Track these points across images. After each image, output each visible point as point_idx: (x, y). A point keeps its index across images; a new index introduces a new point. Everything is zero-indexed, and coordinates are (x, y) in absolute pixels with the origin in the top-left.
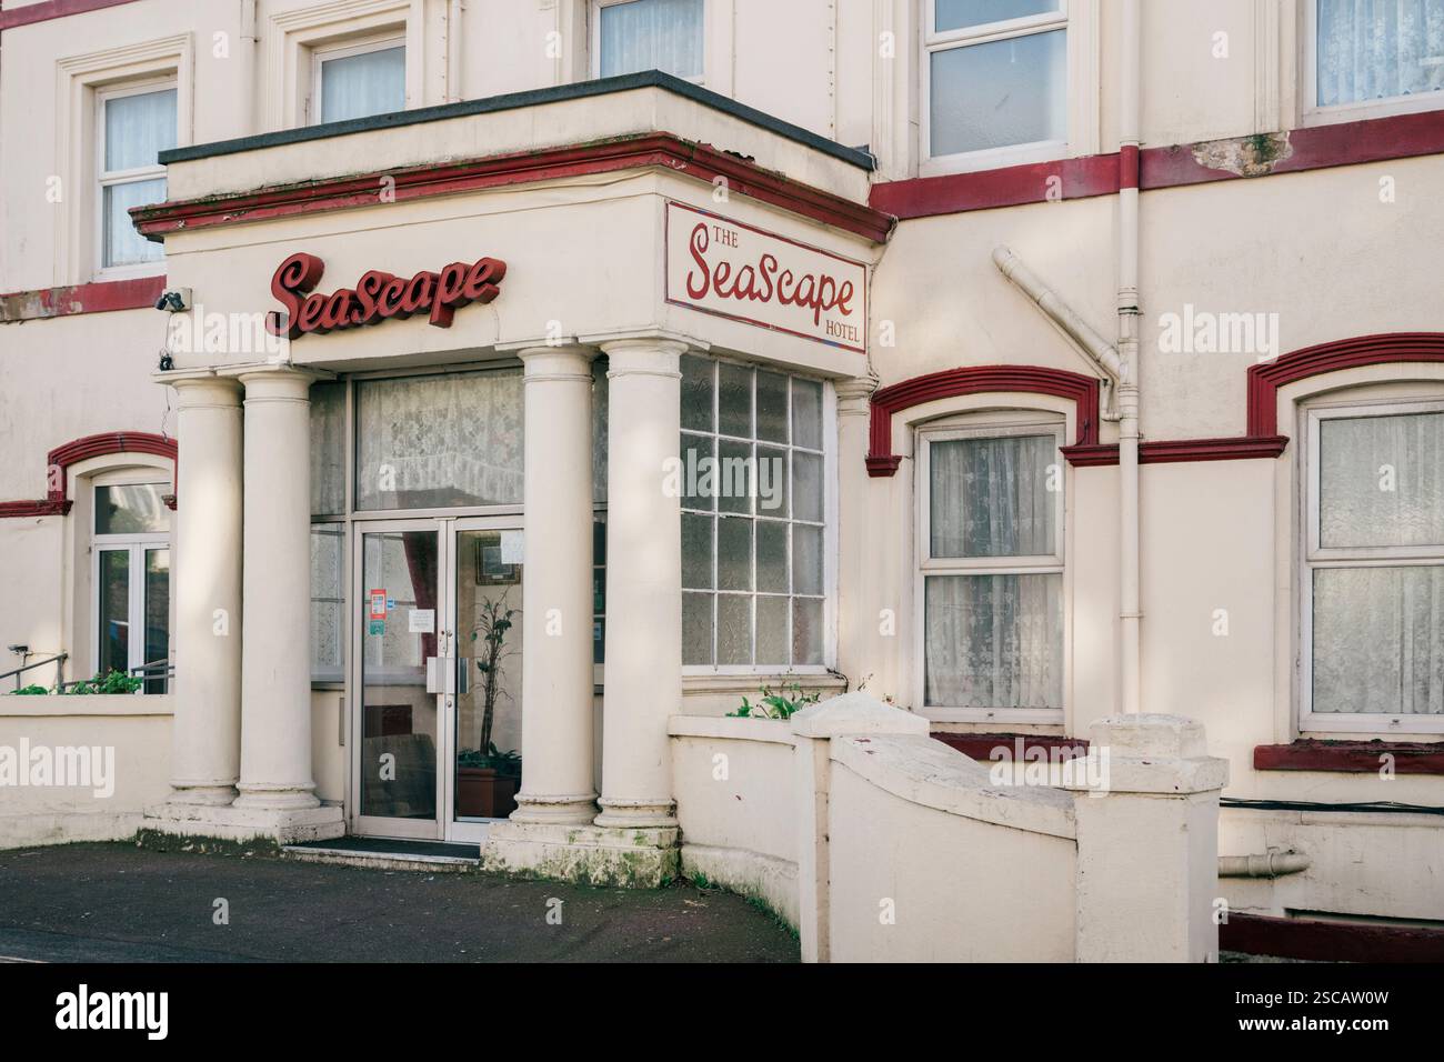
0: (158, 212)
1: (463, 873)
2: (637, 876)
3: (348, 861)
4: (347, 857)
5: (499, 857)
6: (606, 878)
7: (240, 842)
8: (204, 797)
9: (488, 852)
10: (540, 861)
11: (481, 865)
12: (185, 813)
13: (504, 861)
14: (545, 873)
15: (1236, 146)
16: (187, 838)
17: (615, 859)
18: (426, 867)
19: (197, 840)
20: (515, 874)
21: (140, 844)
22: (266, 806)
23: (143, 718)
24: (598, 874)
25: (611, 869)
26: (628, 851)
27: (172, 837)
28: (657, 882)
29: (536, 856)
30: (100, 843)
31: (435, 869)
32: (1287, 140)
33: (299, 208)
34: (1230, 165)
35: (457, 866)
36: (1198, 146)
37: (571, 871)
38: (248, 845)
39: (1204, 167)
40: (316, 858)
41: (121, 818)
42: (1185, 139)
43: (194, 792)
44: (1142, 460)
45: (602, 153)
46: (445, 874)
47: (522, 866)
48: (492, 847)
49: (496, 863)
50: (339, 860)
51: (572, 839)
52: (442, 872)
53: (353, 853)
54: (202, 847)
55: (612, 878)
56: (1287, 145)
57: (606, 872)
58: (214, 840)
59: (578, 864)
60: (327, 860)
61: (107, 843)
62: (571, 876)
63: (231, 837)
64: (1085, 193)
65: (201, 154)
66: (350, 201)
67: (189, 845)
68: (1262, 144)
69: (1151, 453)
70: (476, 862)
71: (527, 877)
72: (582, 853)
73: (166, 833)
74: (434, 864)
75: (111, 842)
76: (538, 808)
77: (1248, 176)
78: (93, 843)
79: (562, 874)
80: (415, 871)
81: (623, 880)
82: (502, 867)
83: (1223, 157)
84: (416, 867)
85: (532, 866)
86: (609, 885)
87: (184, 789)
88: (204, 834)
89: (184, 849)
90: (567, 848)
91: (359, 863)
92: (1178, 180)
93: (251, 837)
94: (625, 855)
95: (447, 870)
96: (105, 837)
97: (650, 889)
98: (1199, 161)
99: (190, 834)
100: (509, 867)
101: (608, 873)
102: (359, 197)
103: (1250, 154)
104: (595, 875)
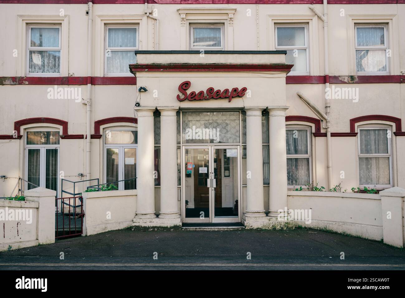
0: (140, 66)
1: (240, 230)
2: (289, 227)
3: (205, 230)
4: (204, 229)
5: (251, 225)
6: (280, 228)
7: (169, 227)
8: (151, 216)
9: (247, 225)
10: (262, 226)
11: (245, 228)
12: (148, 220)
13: (252, 226)
14: (264, 228)
15: (347, 77)
16: (150, 227)
17: (283, 224)
18: (229, 229)
19: (154, 227)
20: (255, 229)
21: (133, 230)
22: (174, 217)
23: (126, 197)
24: (278, 227)
25: (282, 226)
26: (286, 222)
27: (145, 227)
28: (294, 228)
29: (261, 225)
30: (116, 230)
31: (231, 230)
32: (357, 77)
33: (186, 70)
34: (346, 80)
35: (238, 229)
36: (339, 76)
37: (271, 228)
38: (171, 228)
39: (341, 81)
40: (194, 230)
41: (121, 223)
42: (337, 75)
43: (148, 215)
44: (331, 136)
45: (277, 67)
46: (235, 231)
47: (257, 227)
48: (248, 223)
49: (250, 227)
50: (201, 229)
51: (270, 220)
52: (234, 230)
53: (206, 227)
54: (156, 229)
55: (282, 228)
56: (357, 78)
57: (280, 227)
58: (160, 227)
59: (273, 226)
60: (198, 230)
61: (118, 230)
62: (271, 229)
63: (166, 226)
64: (317, 83)
65: (150, 53)
66: (203, 70)
67: (151, 229)
68: (352, 78)
69: (333, 135)
70: (244, 227)
71: (259, 230)
72: (274, 223)
73: (143, 226)
74: (231, 228)
75: (119, 230)
76: (258, 214)
77: (349, 83)
78: (114, 230)
79: (269, 228)
80: (225, 231)
81: (285, 228)
82: (251, 228)
83: (344, 79)
84: (226, 230)
85: (260, 227)
86: (282, 229)
87: (145, 214)
88: (156, 226)
89: (149, 230)
90: (269, 222)
91: (208, 230)
92: (336, 82)
93: (173, 225)
94: (285, 223)
95: (235, 230)
96: (117, 229)
97: (292, 230)
98: (340, 79)
99: (151, 226)
100: (254, 228)
101: (281, 227)
102: (206, 69)
103: (350, 79)
104: (277, 228)
